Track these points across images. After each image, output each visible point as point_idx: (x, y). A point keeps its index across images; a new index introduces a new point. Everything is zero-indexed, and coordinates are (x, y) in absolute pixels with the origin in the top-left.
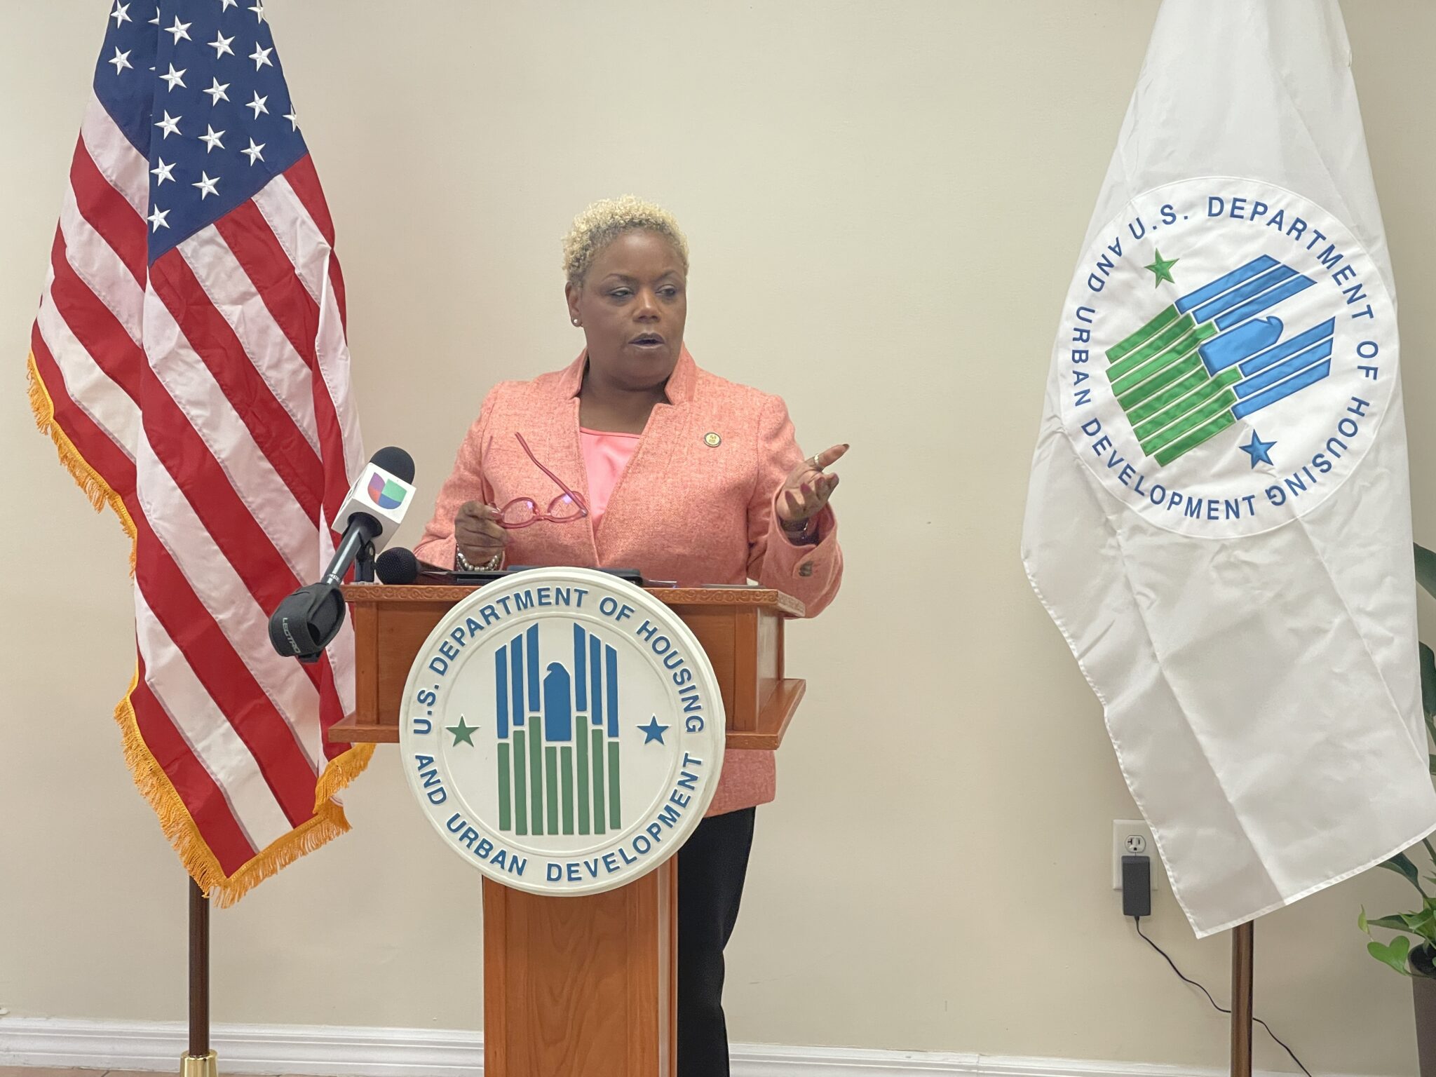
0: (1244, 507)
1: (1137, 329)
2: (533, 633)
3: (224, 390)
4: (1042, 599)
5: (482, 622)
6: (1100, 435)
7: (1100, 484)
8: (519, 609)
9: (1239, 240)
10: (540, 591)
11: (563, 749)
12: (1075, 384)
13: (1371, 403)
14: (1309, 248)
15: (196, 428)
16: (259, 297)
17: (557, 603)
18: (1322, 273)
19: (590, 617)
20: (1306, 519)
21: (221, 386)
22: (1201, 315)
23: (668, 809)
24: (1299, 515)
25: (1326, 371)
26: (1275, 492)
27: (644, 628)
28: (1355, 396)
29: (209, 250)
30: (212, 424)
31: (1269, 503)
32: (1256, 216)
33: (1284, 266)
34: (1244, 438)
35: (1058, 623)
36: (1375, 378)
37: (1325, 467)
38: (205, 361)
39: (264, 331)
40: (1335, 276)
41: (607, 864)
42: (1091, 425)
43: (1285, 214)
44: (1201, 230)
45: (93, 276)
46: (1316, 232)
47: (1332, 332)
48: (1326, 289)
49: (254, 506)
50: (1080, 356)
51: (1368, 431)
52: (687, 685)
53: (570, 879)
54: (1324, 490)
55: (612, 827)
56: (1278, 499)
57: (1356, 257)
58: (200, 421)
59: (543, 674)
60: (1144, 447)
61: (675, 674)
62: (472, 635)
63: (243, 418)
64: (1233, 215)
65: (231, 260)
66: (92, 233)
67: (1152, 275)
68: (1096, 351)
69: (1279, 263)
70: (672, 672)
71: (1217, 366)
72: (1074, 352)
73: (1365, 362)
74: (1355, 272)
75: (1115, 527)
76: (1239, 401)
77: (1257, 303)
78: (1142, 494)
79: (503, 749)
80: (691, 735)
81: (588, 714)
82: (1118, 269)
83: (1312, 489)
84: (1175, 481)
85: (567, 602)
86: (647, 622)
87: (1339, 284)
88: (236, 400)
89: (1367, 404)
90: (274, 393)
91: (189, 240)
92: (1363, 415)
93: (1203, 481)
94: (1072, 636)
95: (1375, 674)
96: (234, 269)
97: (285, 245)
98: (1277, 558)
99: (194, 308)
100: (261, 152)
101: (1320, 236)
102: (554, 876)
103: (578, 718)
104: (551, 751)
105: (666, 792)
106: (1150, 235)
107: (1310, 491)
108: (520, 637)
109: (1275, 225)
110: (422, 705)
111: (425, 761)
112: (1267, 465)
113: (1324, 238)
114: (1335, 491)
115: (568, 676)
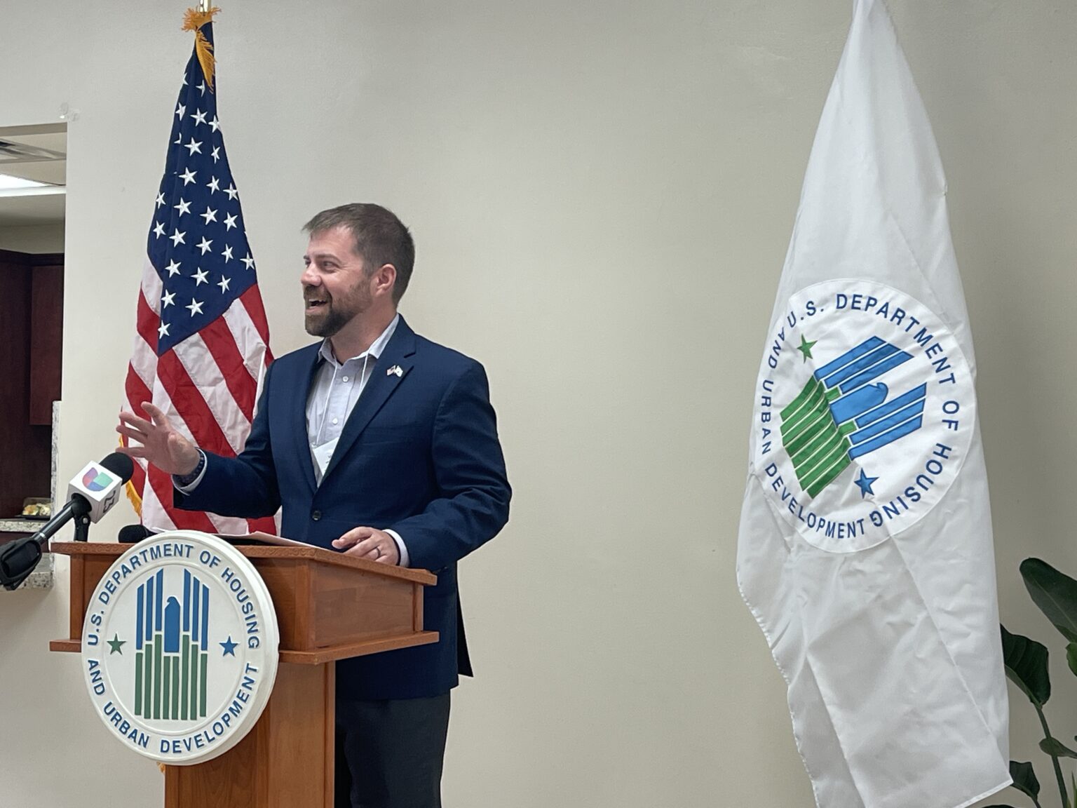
0: (858, 527)
1: (797, 395)
2: (160, 574)
4: (747, 602)
5: (130, 567)
6: (776, 476)
7: (779, 513)
8: (153, 558)
9: (859, 325)
10: (165, 546)
11: (174, 657)
12: (764, 437)
13: (953, 448)
14: (907, 330)
16: (224, 381)
17: (175, 554)
18: (917, 350)
19: (193, 564)
20: (899, 536)
22: (831, 382)
23: (235, 703)
24: (892, 533)
25: (918, 424)
26: (876, 516)
27: (226, 573)
28: (941, 444)
29: (195, 350)
31: (872, 524)
32: (869, 307)
33: (889, 345)
34: (856, 476)
35: (758, 621)
36: (956, 429)
37: (915, 497)
38: (187, 424)
39: (226, 404)
40: (927, 352)
41: (197, 742)
42: (771, 468)
43: (890, 306)
44: (831, 319)
45: (144, 371)
46: (912, 318)
47: (924, 395)
48: (921, 361)
49: (218, 523)
50: (766, 417)
51: (951, 470)
52: (250, 614)
53: (175, 752)
54: (913, 515)
55: (201, 715)
56: (878, 521)
57: (943, 337)
59: (165, 604)
60: (801, 483)
61: (244, 606)
62: (125, 576)
64: (853, 308)
65: (209, 356)
66: (144, 344)
67: (801, 353)
68: (775, 412)
69: (885, 342)
70: (241, 604)
71: (839, 420)
72: (763, 414)
73: (948, 417)
74: (942, 348)
75: (789, 546)
76: (853, 446)
77: (870, 373)
78: (803, 520)
79: (139, 656)
80: (252, 650)
81: (190, 634)
82: (784, 350)
83: (904, 514)
84: (822, 508)
85: (181, 553)
86: (228, 569)
87: (930, 357)
89: (950, 449)
90: (231, 446)
91: (182, 344)
92: (946, 457)
93: (837, 509)
94: (768, 631)
95: (949, 660)
96: (210, 363)
97: (239, 345)
98: (879, 567)
99: (182, 389)
100: (229, 284)
101: (915, 321)
102: (165, 749)
103: (184, 636)
104: (167, 659)
105: (234, 692)
106: (799, 324)
107: (902, 515)
108: (152, 578)
109: (882, 314)
110: (95, 625)
111: (93, 664)
112: (871, 495)
113: (918, 323)
114: (923, 516)
115: (179, 607)
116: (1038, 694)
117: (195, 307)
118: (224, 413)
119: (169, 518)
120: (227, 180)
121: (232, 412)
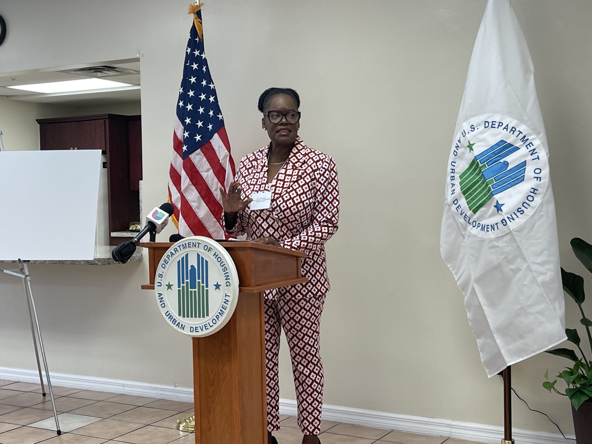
0: (496, 226)
1: (467, 168)
2: (187, 255)
3: (202, 198)
4: (445, 261)
5: (174, 253)
6: (458, 205)
7: (459, 221)
8: (183, 248)
9: (495, 135)
10: (188, 243)
11: (194, 291)
12: (452, 187)
13: (539, 190)
14: (517, 137)
15: (193, 209)
16: (212, 170)
17: (193, 247)
18: (522, 145)
19: (201, 250)
20: (515, 230)
21: (201, 196)
22: (482, 161)
23: (221, 310)
24: (511, 229)
25: (523, 179)
26: (504, 221)
27: (215, 254)
28: (533, 188)
29: (199, 156)
30: (198, 207)
31: (502, 225)
32: (499, 127)
33: (509, 143)
34: (495, 204)
35: (451, 269)
36: (540, 181)
37: (522, 212)
38: (196, 189)
39: (213, 180)
40: (526, 146)
41: (205, 327)
42: (455, 201)
43: (509, 126)
46: (519, 131)
47: (525, 166)
48: (523, 150)
49: (211, 232)
50: (453, 178)
51: (538, 200)
52: (226, 272)
53: (196, 331)
54: (521, 220)
55: (207, 316)
56: (505, 224)
57: (533, 139)
58: (194, 207)
59: (189, 268)
60: (469, 207)
61: (223, 268)
63: (207, 206)
64: (492, 127)
65: (205, 159)
66: (176, 154)
67: (468, 149)
69: (507, 142)
70: (222, 268)
71: (486, 179)
72: (451, 177)
73: (536, 175)
74: (533, 144)
75: (464, 236)
76: (493, 190)
77: (500, 156)
78: (470, 224)
79: (179, 291)
80: (227, 287)
81: (200, 281)
82: (460, 148)
83: (517, 220)
84: (479, 219)
85: (195, 246)
86: (216, 253)
87: (528, 148)
88: (206, 200)
89: (537, 190)
90: (216, 198)
91: (193, 154)
92: (536, 194)
93: (486, 219)
94: (455, 274)
95: (538, 285)
96: (205, 162)
97: (218, 154)
98: (505, 244)
99: (193, 174)
100: (212, 127)
101: (520, 132)
102: (192, 330)
103: (198, 282)
104: (191, 292)
105: (220, 305)
106: (467, 135)
107: (516, 220)
108: (184, 257)
109: (505, 130)
110: (160, 278)
111: (160, 295)
112: (501, 212)
113: (522, 133)
114: (525, 221)
115: (195, 269)
116: (579, 299)
117: (198, 138)
118: (212, 184)
119: (190, 230)
120: (210, 80)
121: (215, 183)
